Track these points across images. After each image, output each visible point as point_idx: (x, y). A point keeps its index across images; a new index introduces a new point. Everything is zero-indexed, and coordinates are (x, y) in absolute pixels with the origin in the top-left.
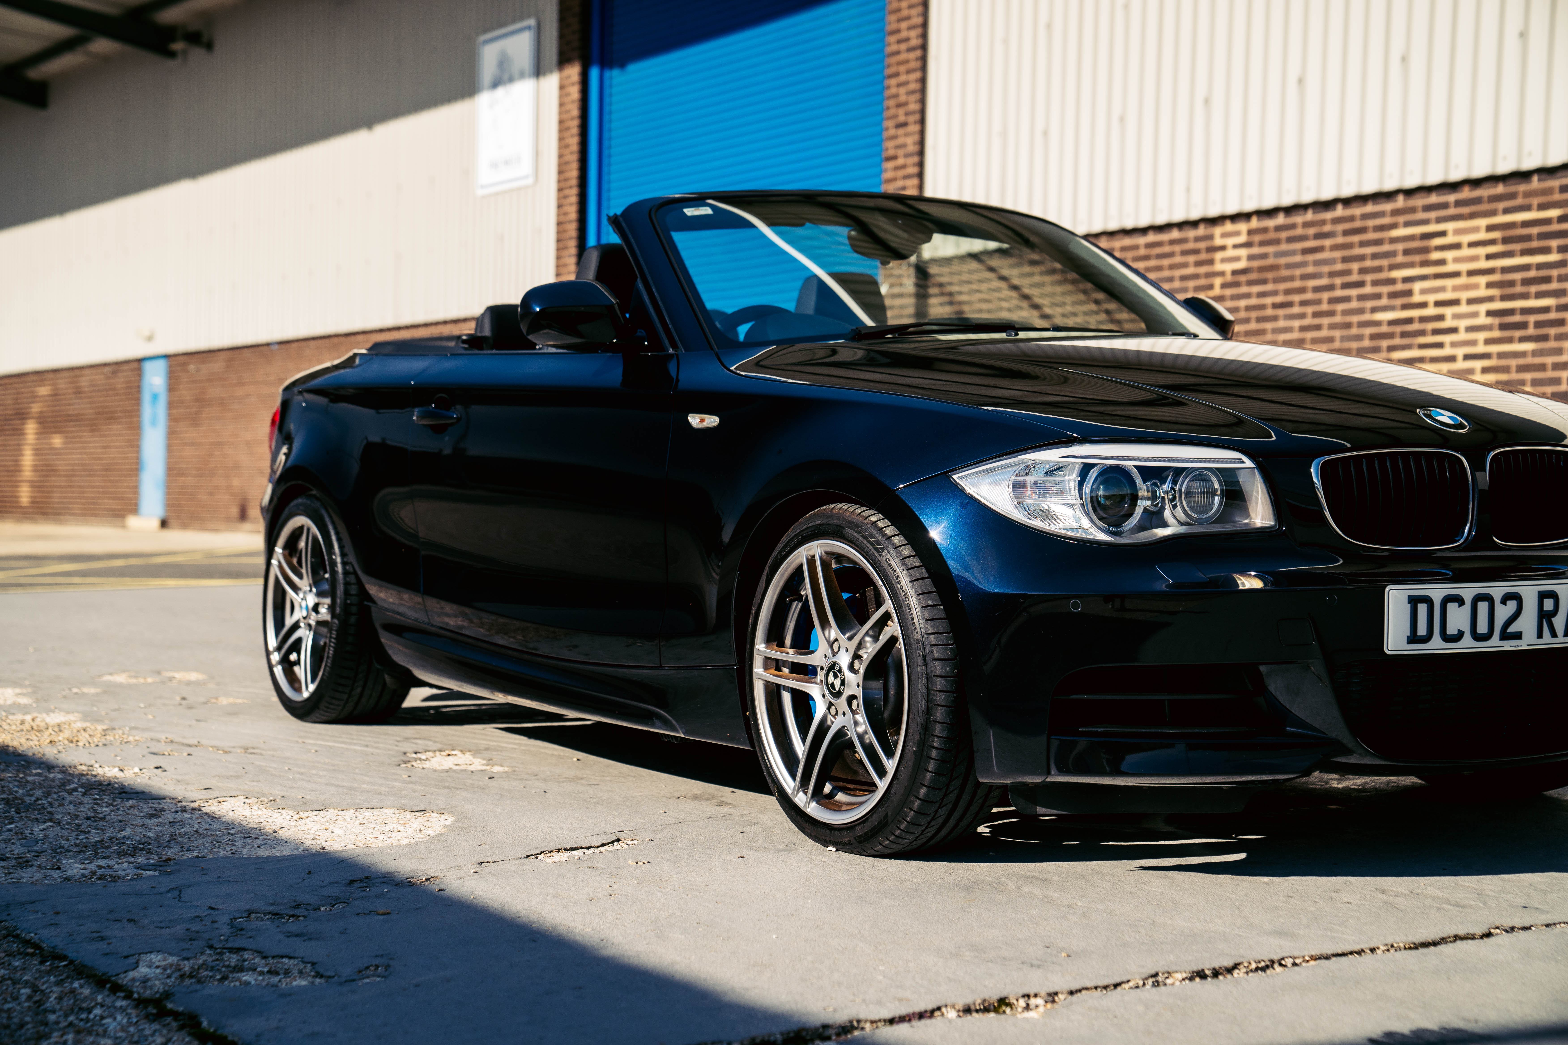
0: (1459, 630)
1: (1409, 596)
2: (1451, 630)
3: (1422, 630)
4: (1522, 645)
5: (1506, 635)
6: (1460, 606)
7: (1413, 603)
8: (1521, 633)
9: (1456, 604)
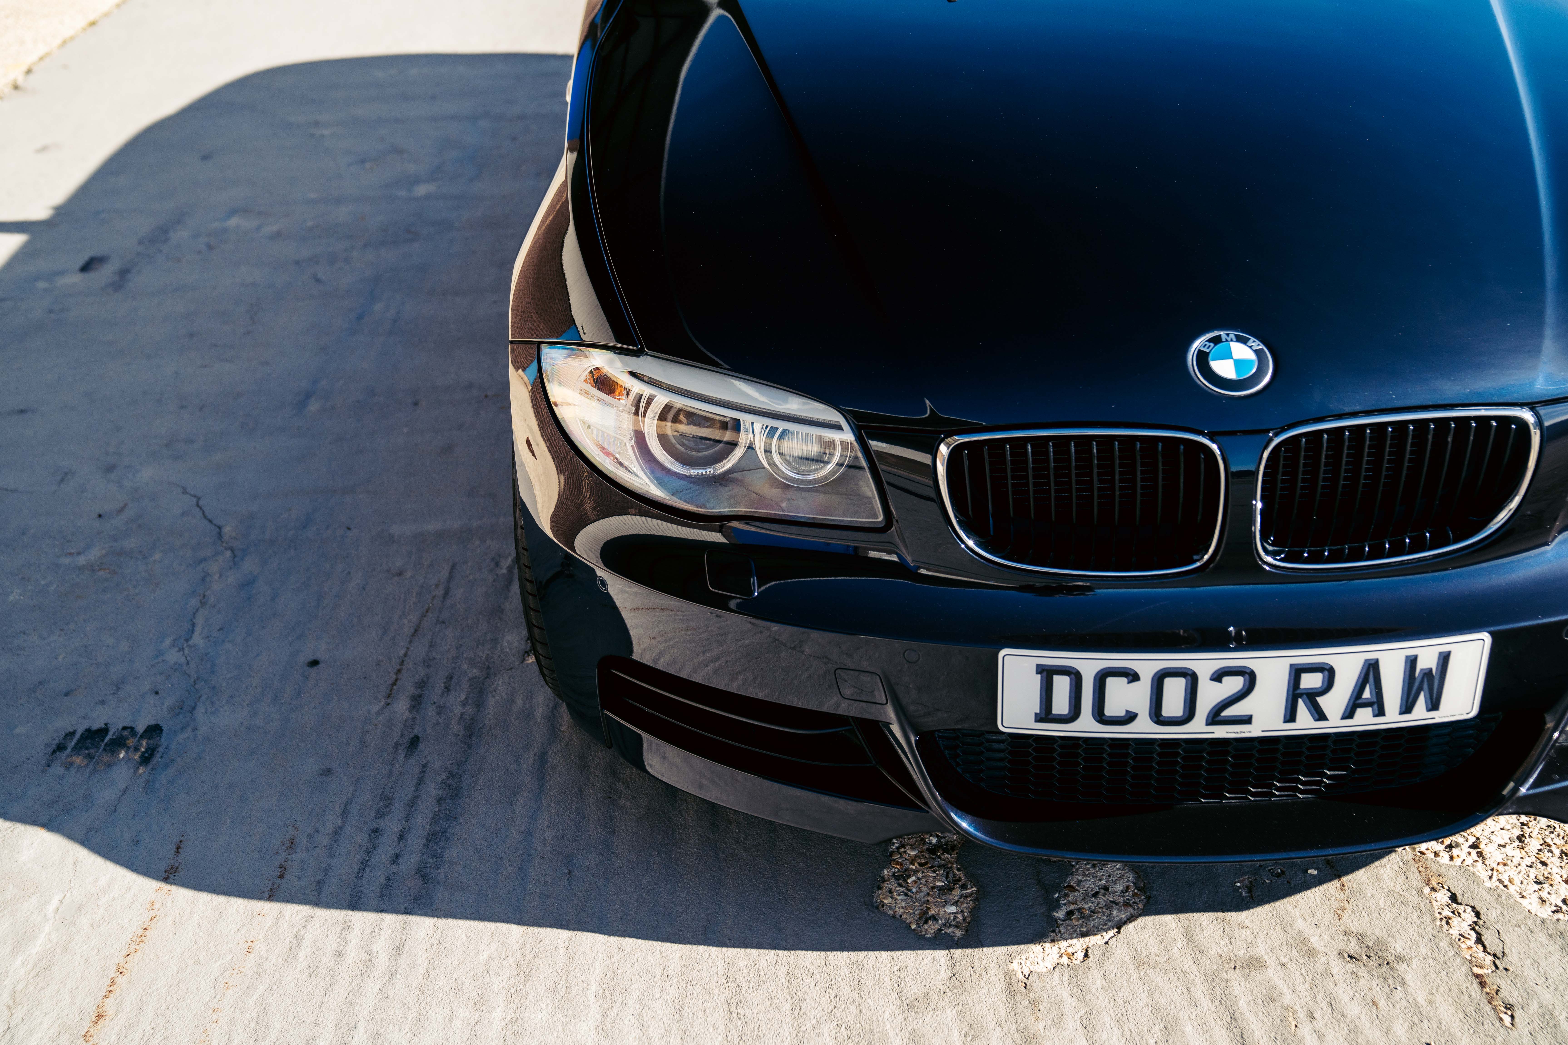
0: (1127, 711)
1: (1038, 666)
5: (1218, 719)
6: (1129, 683)
7: (1045, 674)
9: (1124, 680)
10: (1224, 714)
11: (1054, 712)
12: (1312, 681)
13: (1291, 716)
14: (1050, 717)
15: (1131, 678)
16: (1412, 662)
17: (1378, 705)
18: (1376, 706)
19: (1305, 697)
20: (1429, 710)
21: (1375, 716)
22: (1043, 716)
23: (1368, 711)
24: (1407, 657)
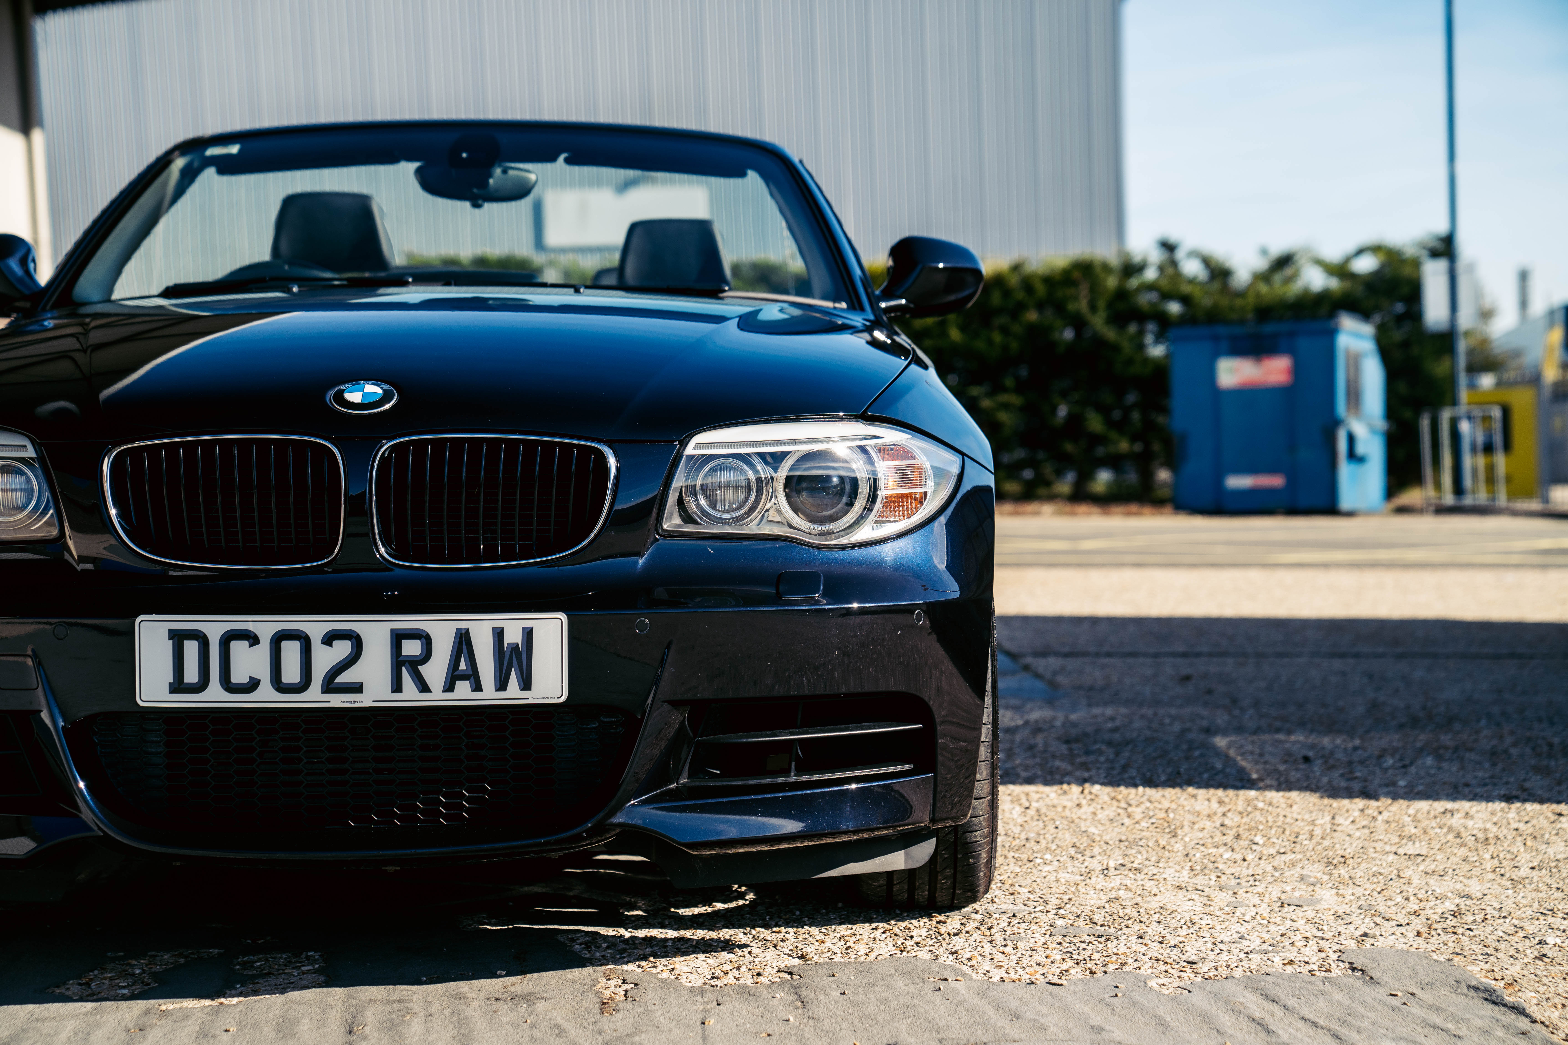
0: (250, 677)
2: (238, 676)
3: (191, 675)
4: (364, 700)
6: (250, 646)
8: (361, 685)
10: (336, 681)
11: (186, 681)
12: (411, 648)
13: (397, 687)
14: (182, 686)
15: (251, 641)
16: (499, 634)
17: (474, 678)
18: (472, 678)
19: (407, 664)
20: (522, 689)
21: (473, 690)
22: (176, 686)
23: (466, 684)
24: (494, 629)
